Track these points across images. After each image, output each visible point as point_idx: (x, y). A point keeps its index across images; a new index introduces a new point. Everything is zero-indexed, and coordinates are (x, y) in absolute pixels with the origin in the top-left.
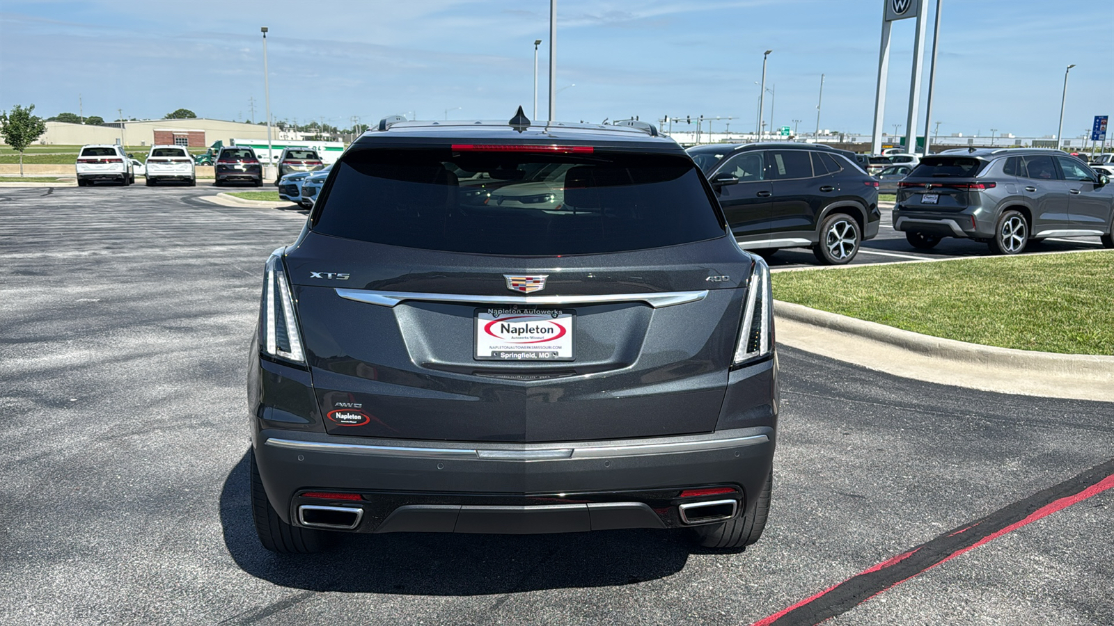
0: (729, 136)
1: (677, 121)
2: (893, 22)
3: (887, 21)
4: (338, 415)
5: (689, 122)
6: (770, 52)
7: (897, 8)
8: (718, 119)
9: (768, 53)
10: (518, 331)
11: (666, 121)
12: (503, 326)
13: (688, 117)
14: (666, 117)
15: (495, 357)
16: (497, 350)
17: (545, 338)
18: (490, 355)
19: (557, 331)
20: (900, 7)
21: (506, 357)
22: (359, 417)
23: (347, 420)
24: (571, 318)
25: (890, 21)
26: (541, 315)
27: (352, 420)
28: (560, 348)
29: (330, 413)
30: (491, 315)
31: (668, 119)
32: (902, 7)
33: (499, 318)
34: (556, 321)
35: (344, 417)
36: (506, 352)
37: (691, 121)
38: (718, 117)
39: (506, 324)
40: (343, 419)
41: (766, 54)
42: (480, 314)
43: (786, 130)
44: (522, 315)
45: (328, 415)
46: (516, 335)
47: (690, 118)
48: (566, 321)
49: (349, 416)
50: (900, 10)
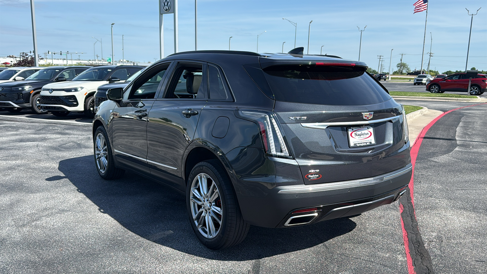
0: (80, 61)
1: (55, 54)
2: (163, 14)
3: (161, 14)
4: (310, 176)
5: (61, 54)
6: (114, 24)
7: (165, 9)
8: (77, 53)
9: (113, 24)
10: (360, 135)
11: (49, 53)
12: (355, 134)
13: (61, 52)
14: (49, 51)
15: (355, 147)
16: (355, 143)
17: (367, 137)
18: (353, 145)
19: (370, 134)
20: (166, 9)
21: (358, 145)
22: (318, 176)
23: (313, 177)
24: (372, 128)
25: (162, 14)
26: (365, 128)
27: (315, 177)
28: (371, 140)
29: (306, 176)
30: (351, 129)
31: (50, 53)
32: (167, 8)
33: (354, 130)
34: (368, 130)
35: (312, 176)
36: (359, 144)
37: (62, 54)
38: (76, 52)
39: (356, 133)
40: (311, 177)
41: (112, 25)
42: (349, 130)
43: (109, 59)
44: (360, 129)
45: (305, 177)
46: (359, 137)
47: (62, 52)
48: (371, 130)
49: (314, 176)
50: (166, 10)
